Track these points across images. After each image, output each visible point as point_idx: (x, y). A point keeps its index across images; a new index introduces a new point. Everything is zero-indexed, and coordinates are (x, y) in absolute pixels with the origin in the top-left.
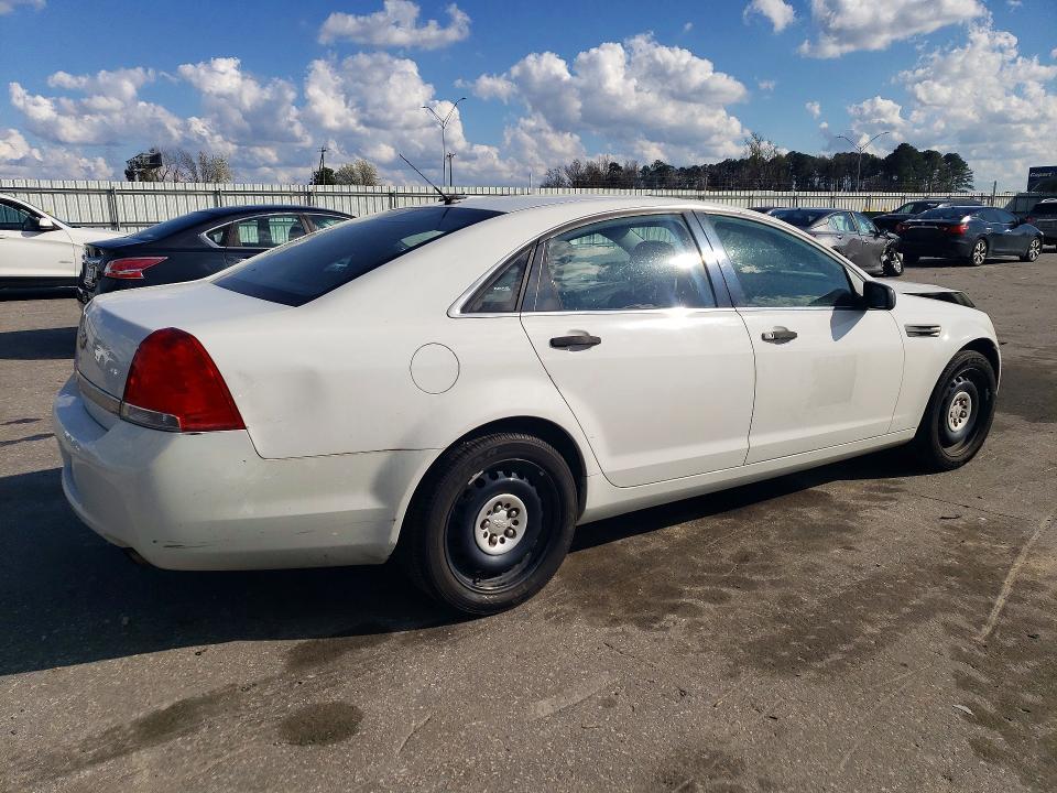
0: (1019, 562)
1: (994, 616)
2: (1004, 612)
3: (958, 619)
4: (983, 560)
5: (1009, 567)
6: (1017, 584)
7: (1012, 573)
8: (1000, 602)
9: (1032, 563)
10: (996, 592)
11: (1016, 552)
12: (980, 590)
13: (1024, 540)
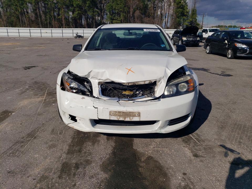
0: (44, 98)
1: (47, 91)
2: (46, 91)
3: (51, 89)
4: (50, 97)
5: (46, 97)
6: (44, 95)
7: (45, 97)
8: (46, 92)
9: (42, 99)
10: (47, 93)
11: (45, 100)
12: (50, 93)
13: (44, 103)
